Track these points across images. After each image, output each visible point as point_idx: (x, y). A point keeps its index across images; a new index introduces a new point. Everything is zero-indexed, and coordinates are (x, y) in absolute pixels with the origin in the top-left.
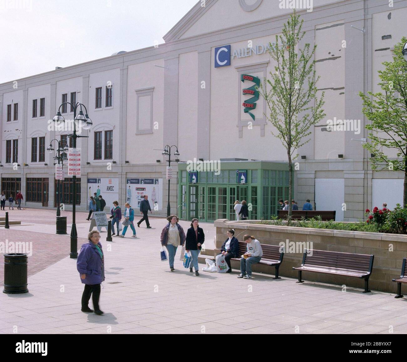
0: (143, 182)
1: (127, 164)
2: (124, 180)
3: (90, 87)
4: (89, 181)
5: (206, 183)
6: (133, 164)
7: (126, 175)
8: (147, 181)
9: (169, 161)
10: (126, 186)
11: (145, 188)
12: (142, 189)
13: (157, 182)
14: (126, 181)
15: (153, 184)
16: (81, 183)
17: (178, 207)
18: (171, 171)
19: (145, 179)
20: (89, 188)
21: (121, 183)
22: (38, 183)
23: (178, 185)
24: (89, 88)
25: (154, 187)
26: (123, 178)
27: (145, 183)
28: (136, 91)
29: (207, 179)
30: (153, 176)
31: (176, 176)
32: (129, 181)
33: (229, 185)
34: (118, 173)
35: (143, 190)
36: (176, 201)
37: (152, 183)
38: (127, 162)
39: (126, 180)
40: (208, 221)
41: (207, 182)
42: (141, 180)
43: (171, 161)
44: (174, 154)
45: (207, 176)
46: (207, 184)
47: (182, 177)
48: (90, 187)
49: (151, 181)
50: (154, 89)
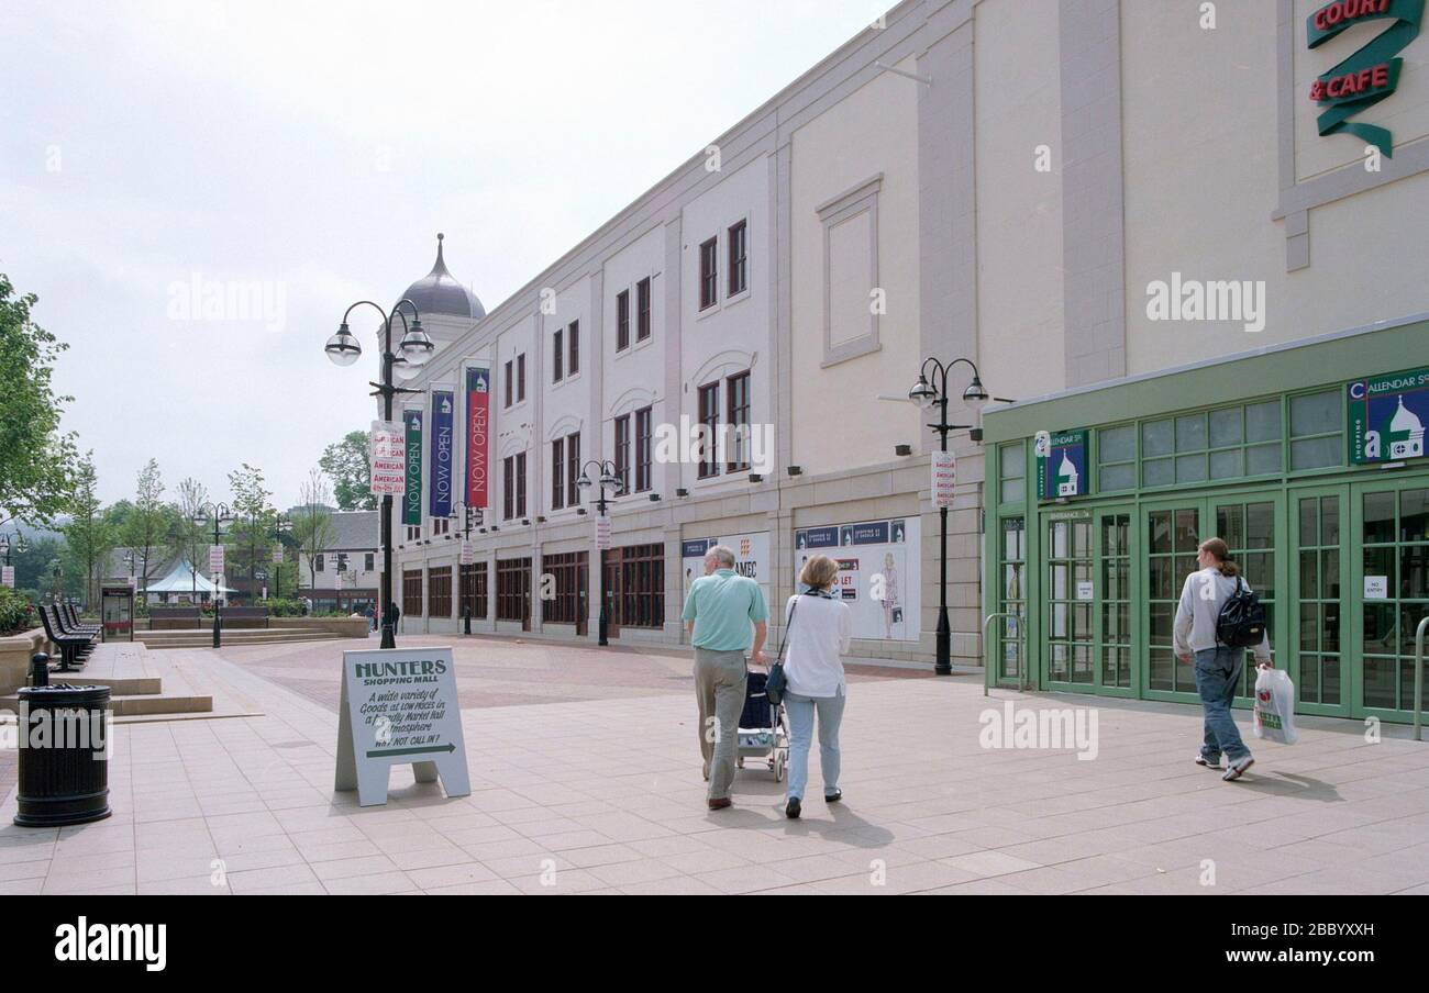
0: (848, 537)
1: (794, 477)
2: (787, 538)
3: (686, 247)
4: (686, 550)
5: (1135, 491)
6: (813, 477)
7: (793, 516)
8: (863, 534)
9: (943, 429)
10: (793, 558)
11: (857, 561)
12: (848, 565)
13: (900, 532)
14: (792, 541)
15: (887, 541)
16: (666, 560)
17: (985, 623)
18: (953, 481)
19: (856, 528)
20: (685, 573)
21: (777, 548)
22: (568, 568)
23: (983, 537)
24: (684, 251)
25: (888, 555)
26: (784, 529)
27: (857, 541)
28: (819, 212)
29: (1143, 470)
30: (885, 513)
31: (973, 502)
32: (803, 541)
33: (1292, 485)
34: (769, 515)
35: (851, 568)
36: (976, 604)
37: (883, 539)
38: (794, 471)
39: (792, 536)
40: (1149, 692)
41: (1143, 483)
42: (844, 533)
43: (952, 428)
44: (965, 397)
45: (1142, 453)
46: (1142, 495)
47: (1001, 476)
48: (689, 571)
49: (879, 533)
50: (884, 182)
